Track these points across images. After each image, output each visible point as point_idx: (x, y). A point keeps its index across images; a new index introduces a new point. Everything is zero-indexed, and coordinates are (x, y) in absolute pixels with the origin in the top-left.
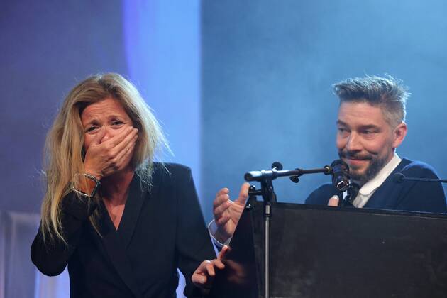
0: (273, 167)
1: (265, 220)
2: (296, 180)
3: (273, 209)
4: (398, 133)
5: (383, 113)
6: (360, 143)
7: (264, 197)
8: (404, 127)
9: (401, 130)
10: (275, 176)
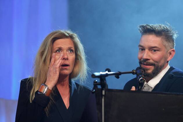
0: (106, 70)
1: (102, 98)
2: (118, 77)
3: (106, 92)
4: (170, 54)
5: (163, 41)
6: (149, 56)
7: (101, 86)
8: (173, 51)
9: (172, 52)
10: (107, 75)
